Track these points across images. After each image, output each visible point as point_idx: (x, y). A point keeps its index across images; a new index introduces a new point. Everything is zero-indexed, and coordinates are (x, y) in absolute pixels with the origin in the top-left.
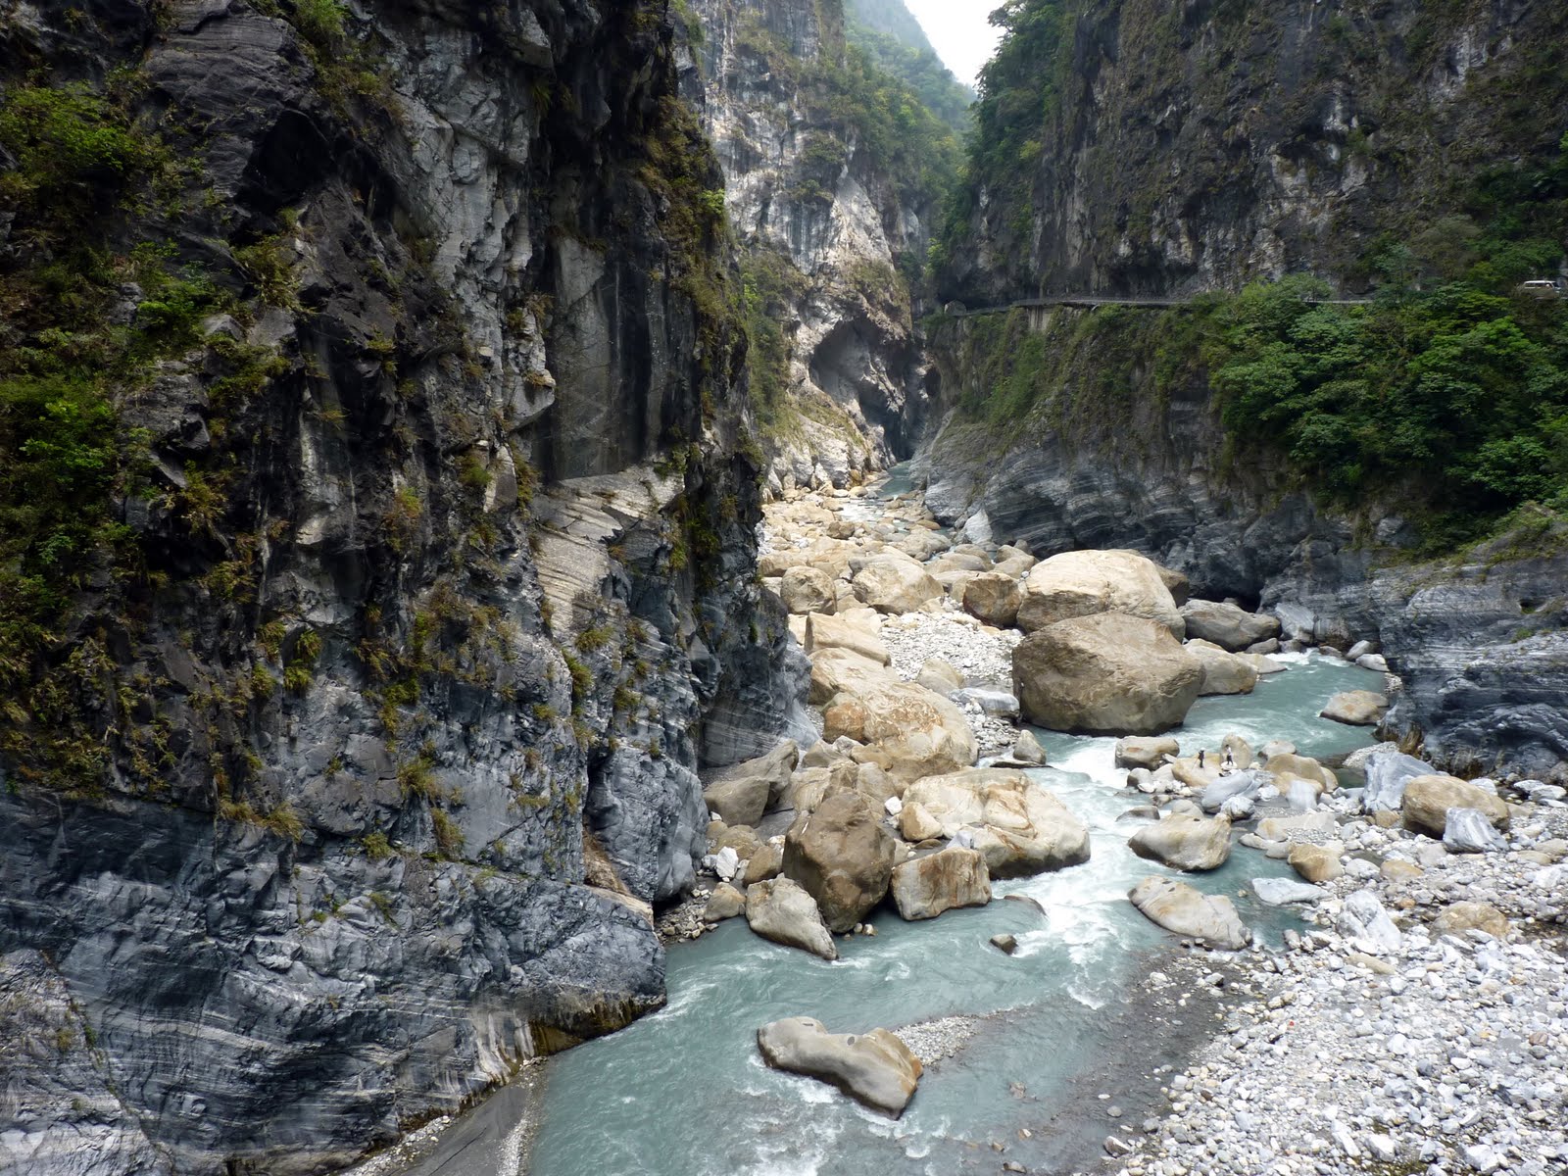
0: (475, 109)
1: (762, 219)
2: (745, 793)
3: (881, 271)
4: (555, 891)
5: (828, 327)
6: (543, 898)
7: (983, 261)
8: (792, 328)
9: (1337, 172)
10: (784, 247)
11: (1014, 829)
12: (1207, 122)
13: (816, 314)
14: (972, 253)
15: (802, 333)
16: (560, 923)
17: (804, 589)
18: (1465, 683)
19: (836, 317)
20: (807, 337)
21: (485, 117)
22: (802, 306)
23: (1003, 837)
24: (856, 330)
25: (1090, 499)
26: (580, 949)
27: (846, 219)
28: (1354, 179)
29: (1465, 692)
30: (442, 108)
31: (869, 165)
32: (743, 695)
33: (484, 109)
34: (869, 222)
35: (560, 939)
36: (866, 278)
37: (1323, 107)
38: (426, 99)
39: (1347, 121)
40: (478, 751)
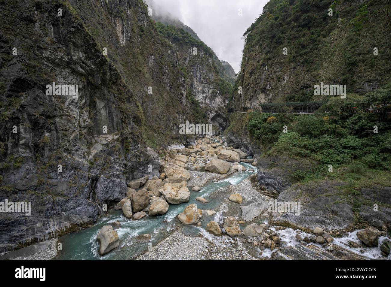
0: (72, 80)
1: (205, 100)
2: (135, 184)
3: (222, 108)
4: (75, 200)
5: (214, 115)
6: (73, 201)
7: (233, 107)
8: (209, 115)
9: (268, 95)
10: (208, 104)
11: (173, 195)
12: (252, 88)
13: (212, 113)
14: (232, 106)
15: (210, 116)
16: (75, 205)
17: (185, 151)
18: (263, 174)
19: (215, 113)
20: (212, 115)
21: (73, 81)
22: (210, 112)
23: (171, 196)
24: (218, 115)
25: (237, 140)
26: (78, 210)
27: (218, 101)
28: (271, 96)
29: (263, 176)
30: (66, 80)
31: (221, 94)
32: (140, 168)
33: (73, 80)
34: (221, 101)
35: (75, 208)
36: (220, 108)
37: (266, 86)
38: (63, 78)
39: (269, 88)
40: (63, 177)
